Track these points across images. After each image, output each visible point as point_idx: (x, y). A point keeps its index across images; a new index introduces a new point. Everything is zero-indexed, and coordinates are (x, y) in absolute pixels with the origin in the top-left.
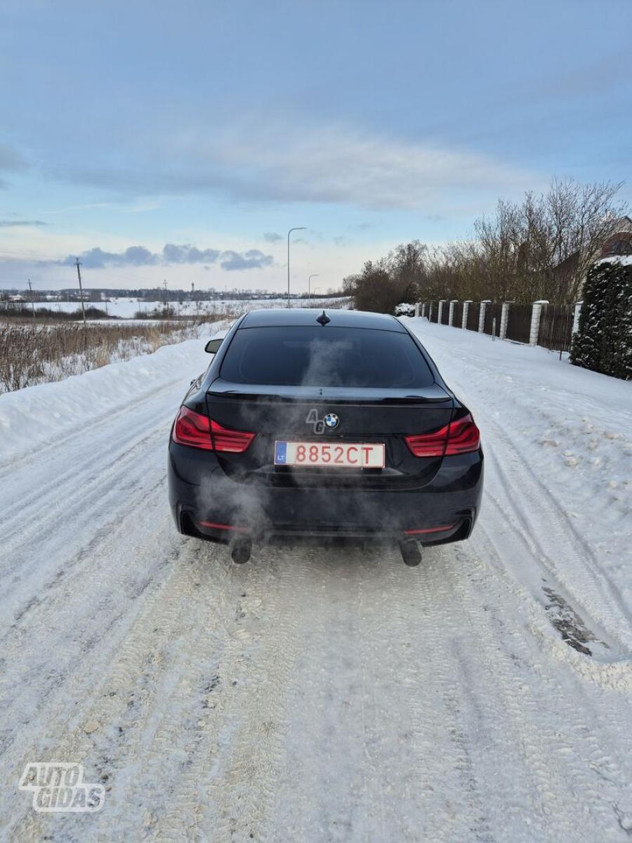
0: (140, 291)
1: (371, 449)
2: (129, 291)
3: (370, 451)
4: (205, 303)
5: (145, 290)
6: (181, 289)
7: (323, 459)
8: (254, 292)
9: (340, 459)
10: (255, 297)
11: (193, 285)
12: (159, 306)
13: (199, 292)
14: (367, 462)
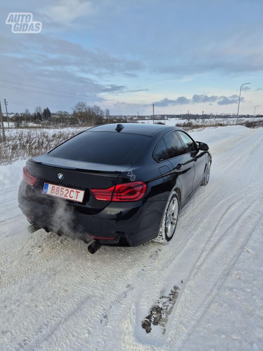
0: (180, 115)
1: (79, 192)
2: (176, 115)
3: (79, 193)
4: (206, 120)
5: (182, 115)
6: (197, 114)
7: (60, 194)
8: (231, 114)
9: (67, 195)
10: (232, 117)
11: (203, 112)
12: (186, 121)
13: (205, 115)
14: (77, 199)
